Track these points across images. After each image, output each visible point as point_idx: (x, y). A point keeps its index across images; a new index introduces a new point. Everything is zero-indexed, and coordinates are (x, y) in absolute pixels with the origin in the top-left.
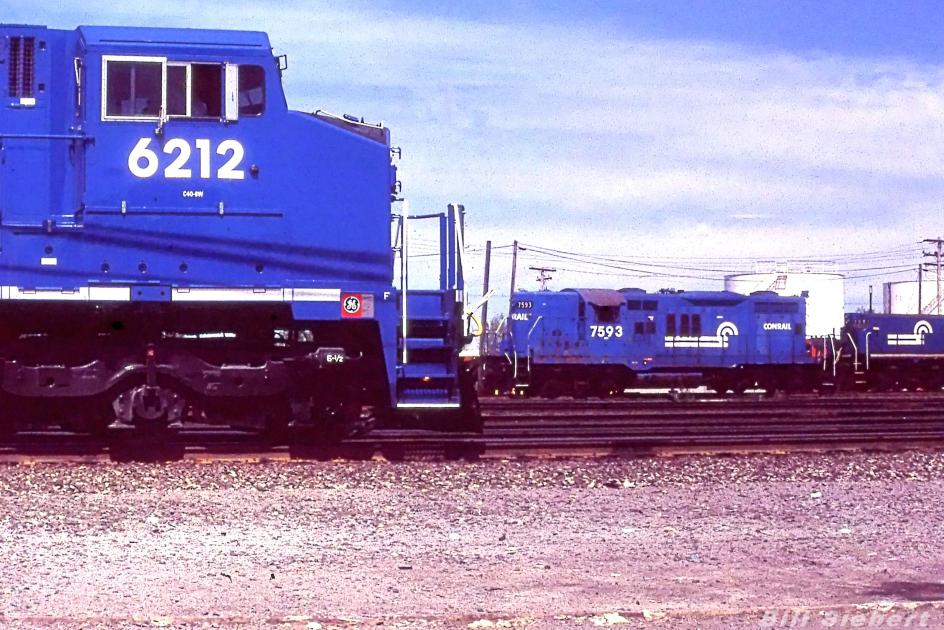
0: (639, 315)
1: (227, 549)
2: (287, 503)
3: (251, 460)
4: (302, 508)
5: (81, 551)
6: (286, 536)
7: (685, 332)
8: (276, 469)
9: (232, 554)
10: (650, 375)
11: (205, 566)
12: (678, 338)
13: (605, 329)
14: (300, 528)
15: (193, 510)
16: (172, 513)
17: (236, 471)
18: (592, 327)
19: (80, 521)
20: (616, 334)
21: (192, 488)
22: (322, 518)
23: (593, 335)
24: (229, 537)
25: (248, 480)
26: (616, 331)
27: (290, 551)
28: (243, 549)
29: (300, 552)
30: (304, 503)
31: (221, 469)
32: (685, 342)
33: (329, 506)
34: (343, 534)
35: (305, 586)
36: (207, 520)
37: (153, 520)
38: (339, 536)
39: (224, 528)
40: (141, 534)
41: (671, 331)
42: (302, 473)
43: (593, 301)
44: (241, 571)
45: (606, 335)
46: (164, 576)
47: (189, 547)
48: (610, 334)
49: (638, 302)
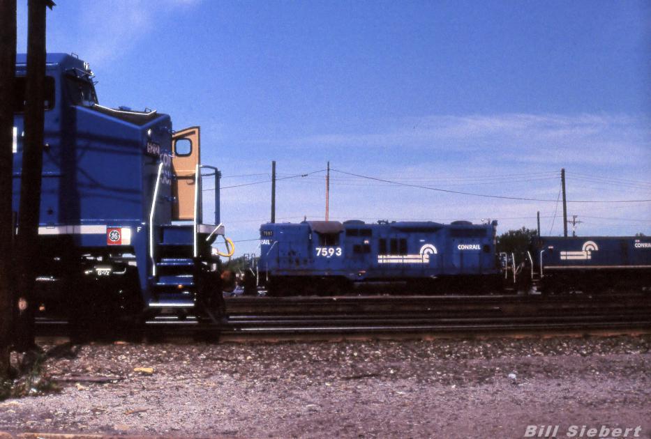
0: (356, 240)
1: (561, 394)
2: (601, 364)
3: (577, 336)
4: (610, 367)
5: (464, 397)
6: (601, 386)
7: (394, 252)
8: (594, 342)
9: (565, 398)
10: (365, 283)
11: (547, 406)
12: (389, 256)
13: (328, 250)
14: (609, 381)
15: (538, 369)
16: (525, 372)
17: (567, 343)
18: (317, 249)
19: (464, 377)
20: (337, 254)
21: (537, 355)
22: (624, 373)
23: (318, 255)
24: (562, 387)
25: (575, 349)
26: (336, 251)
27: (602, 396)
28: (571, 395)
29: (610, 397)
30: (612, 364)
31: (557, 342)
32: (394, 259)
33: (629, 366)
34: (638, 384)
35: (612, 419)
36: (548, 376)
37: (513, 376)
38: (635, 385)
39: (560, 381)
40: (504, 385)
41: (384, 252)
42: (610, 344)
43: (318, 230)
44: (571, 409)
45: (329, 254)
46: (520, 412)
47: (536, 394)
48: (332, 254)
49: (355, 230)
